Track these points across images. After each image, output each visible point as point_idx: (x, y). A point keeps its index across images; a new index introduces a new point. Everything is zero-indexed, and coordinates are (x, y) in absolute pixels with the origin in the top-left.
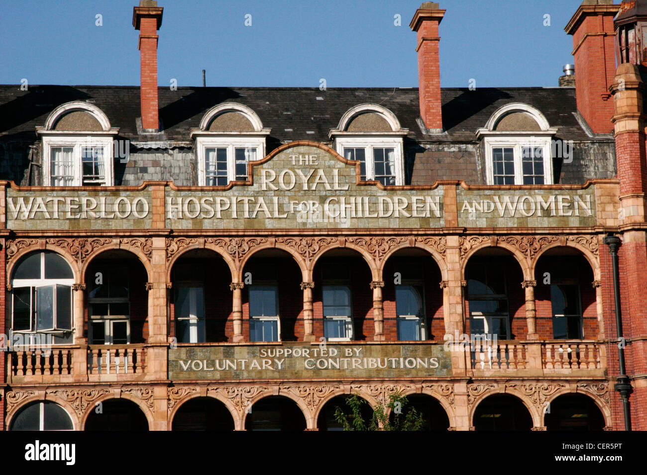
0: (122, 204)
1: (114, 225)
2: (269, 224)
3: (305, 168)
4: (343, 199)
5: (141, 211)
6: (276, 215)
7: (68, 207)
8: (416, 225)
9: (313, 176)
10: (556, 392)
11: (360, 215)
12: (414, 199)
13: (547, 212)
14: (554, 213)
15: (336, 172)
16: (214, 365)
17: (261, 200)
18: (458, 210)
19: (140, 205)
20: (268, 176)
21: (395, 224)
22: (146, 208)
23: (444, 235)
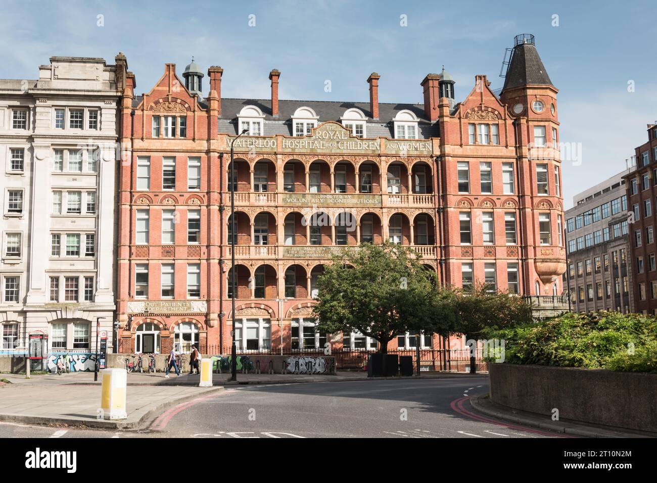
0: (267, 142)
1: (264, 150)
2: (319, 151)
3: (332, 131)
4: (345, 142)
5: (274, 145)
6: (321, 147)
7: (248, 143)
8: (370, 152)
9: (335, 134)
10: (418, 212)
11: (351, 148)
12: (370, 143)
13: (416, 149)
14: (418, 149)
15: (343, 133)
16: (299, 200)
17: (316, 142)
18: (386, 147)
19: (274, 143)
20: (319, 133)
21: (363, 152)
22: (275, 144)
23: (381, 156)
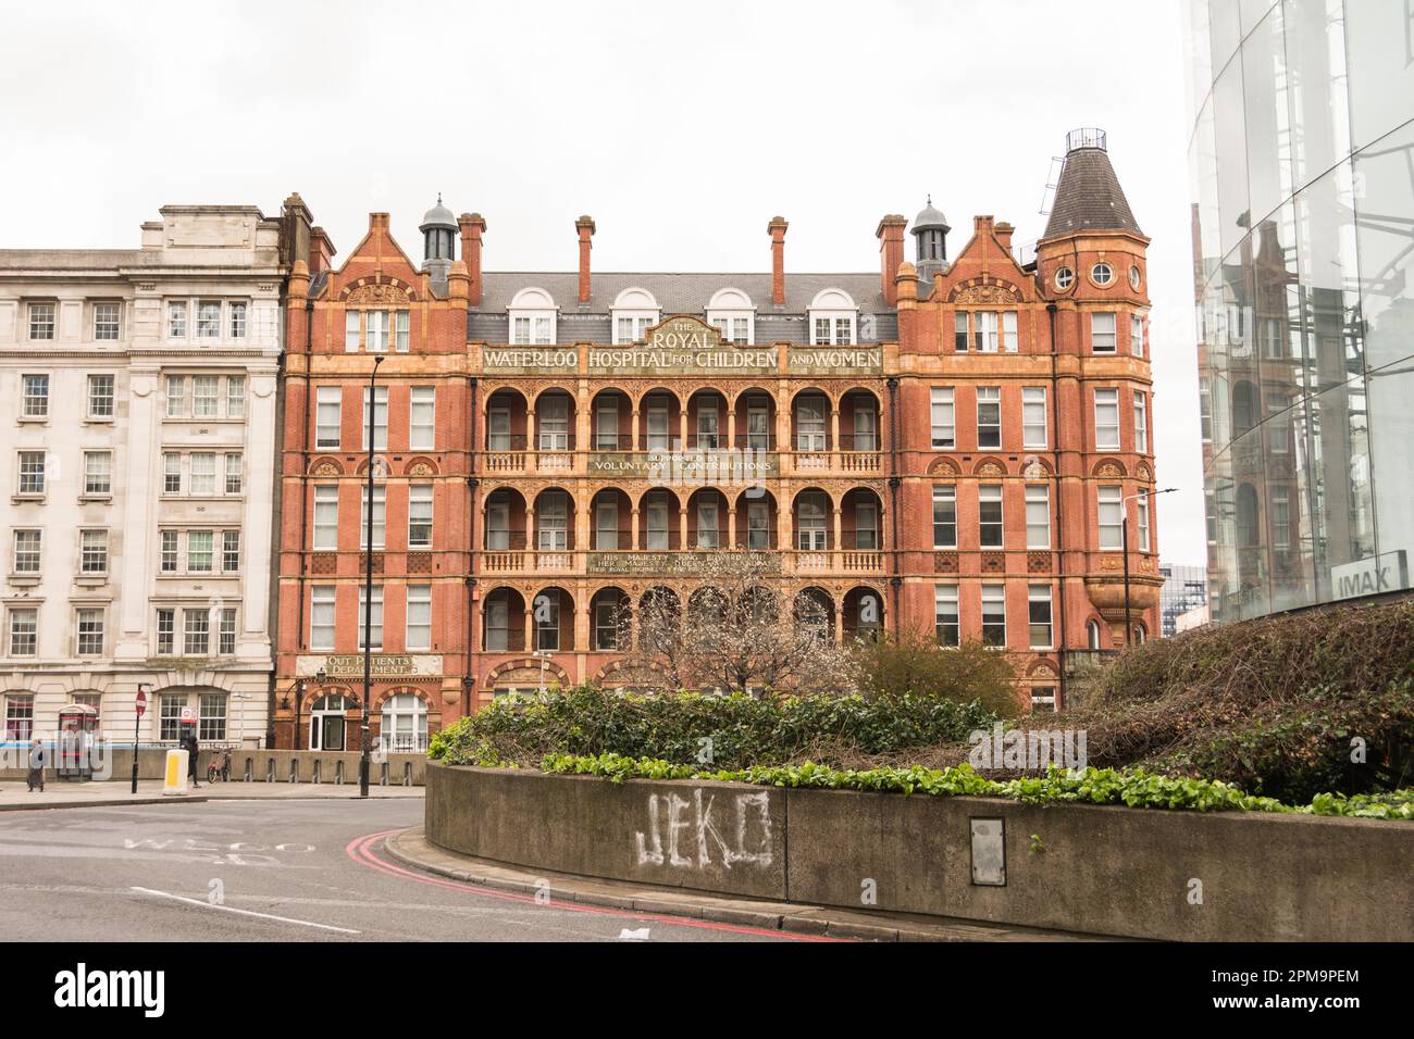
0: (560, 356)
1: (554, 371)
2: (659, 372)
3: (684, 332)
4: (709, 354)
5: (572, 361)
6: (663, 365)
7: (524, 359)
8: (758, 372)
9: (689, 338)
10: (849, 486)
11: (721, 365)
12: (758, 354)
13: (849, 364)
14: (853, 365)
15: (705, 336)
16: (618, 465)
17: (653, 354)
18: (789, 362)
19: (572, 357)
20: (659, 337)
21: (745, 372)
22: (576, 360)
23: (778, 379)
